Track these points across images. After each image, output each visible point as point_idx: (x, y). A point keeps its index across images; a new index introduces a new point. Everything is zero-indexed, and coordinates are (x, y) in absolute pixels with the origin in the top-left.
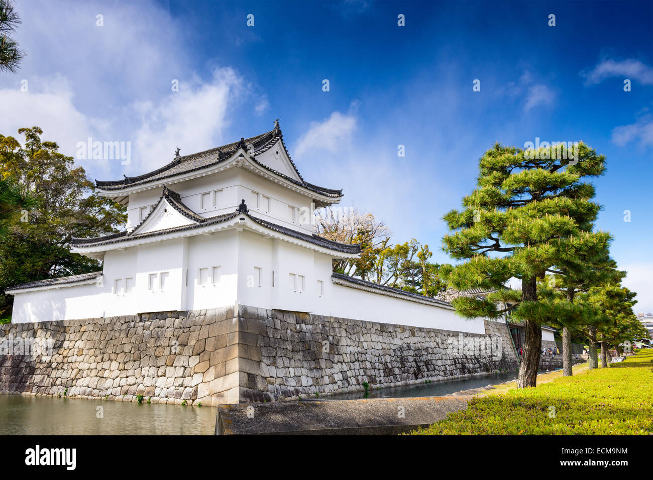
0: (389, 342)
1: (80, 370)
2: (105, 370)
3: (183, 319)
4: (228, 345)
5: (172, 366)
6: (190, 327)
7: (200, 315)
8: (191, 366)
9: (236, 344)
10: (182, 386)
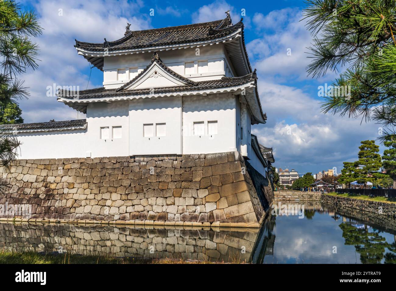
1: (76, 200)
3: (181, 161)
4: (234, 181)
6: (191, 168)
7: (199, 158)
8: (200, 197)
9: (242, 181)
10: (196, 212)
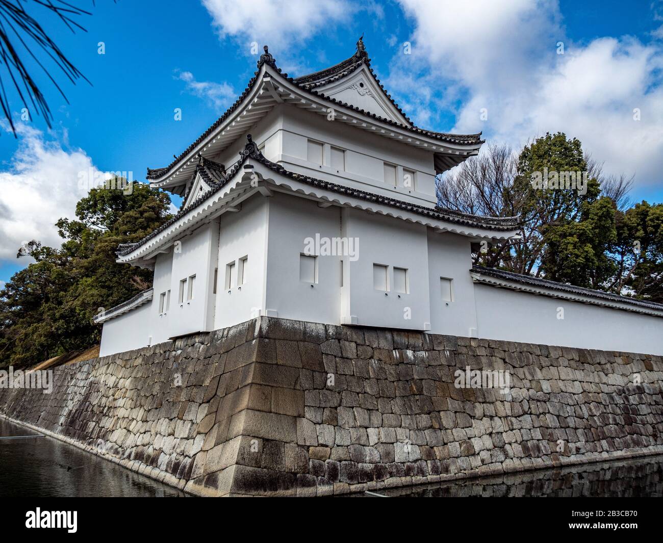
0: (597, 380)
1: (118, 418)
2: (133, 420)
3: (207, 345)
4: (240, 387)
5: (182, 420)
6: (210, 357)
8: (197, 422)
9: (248, 385)
10: (183, 454)
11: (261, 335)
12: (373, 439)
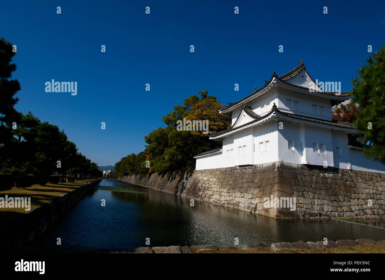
1: (214, 191)
2: (222, 192)
3: (253, 169)
4: (272, 183)
5: (247, 193)
6: (255, 173)
7: (260, 167)
8: (255, 193)
9: (276, 183)
10: (251, 203)
11: (278, 168)
12: (316, 203)
